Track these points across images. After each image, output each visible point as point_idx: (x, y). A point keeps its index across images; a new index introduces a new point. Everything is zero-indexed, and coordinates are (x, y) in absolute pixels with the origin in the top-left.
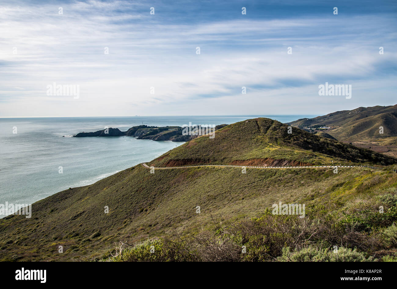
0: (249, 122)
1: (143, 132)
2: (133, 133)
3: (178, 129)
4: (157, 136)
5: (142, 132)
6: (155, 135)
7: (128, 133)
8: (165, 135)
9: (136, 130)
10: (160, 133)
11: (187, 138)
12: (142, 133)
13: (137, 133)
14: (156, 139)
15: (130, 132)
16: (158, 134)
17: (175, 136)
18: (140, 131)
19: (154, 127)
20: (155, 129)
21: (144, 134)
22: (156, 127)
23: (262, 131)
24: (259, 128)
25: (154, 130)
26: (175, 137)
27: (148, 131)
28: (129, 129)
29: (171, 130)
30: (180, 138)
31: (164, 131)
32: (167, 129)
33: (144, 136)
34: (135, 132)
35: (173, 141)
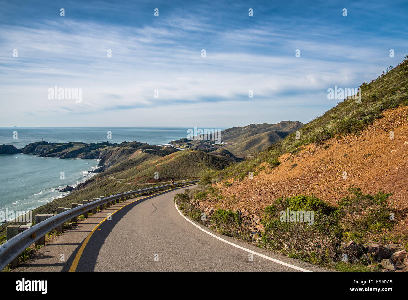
0: (191, 154)
1: (45, 149)
2: (31, 149)
3: (85, 146)
4: (62, 154)
5: (43, 148)
6: (61, 153)
7: (25, 150)
8: (72, 152)
9: (36, 147)
10: (65, 150)
11: (97, 156)
12: (43, 150)
13: (37, 150)
14: (63, 156)
15: (28, 148)
16: (64, 151)
17: (83, 153)
18: (40, 148)
19: (56, 143)
20: (58, 145)
21: (46, 151)
22: (59, 144)
23: (200, 160)
24: (198, 158)
25: (58, 147)
26: (84, 155)
27: (50, 147)
28: (27, 146)
29: (78, 147)
30: (90, 155)
31: (70, 148)
32: (71, 145)
33: (48, 153)
34: (34, 149)
35: (82, 158)
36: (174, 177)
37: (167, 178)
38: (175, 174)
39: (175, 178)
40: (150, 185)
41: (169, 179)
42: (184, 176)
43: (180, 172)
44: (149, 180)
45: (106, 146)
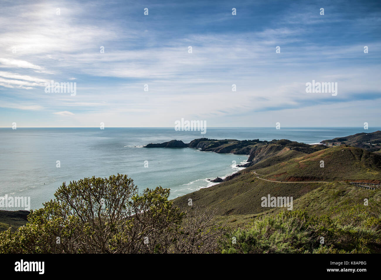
0: (344, 151)
1: (205, 145)
2: (195, 144)
3: (238, 143)
4: (218, 149)
5: (203, 144)
6: (217, 148)
7: (191, 145)
8: (226, 148)
9: (198, 143)
10: (220, 146)
11: (247, 152)
12: (204, 146)
13: (199, 145)
14: (219, 151)
15: (193, 144)
16: (220, 147)
17: (236, 149)
18: (202, 144)
19: (214, 140)
20: (216, 142)
21: (206, 146)
22: (216, 140)
23: (357, 158)
24: (354, 156)
25: (215, 143)
26: (236, 151)
27: (209, 143)
28: (192, 142)
29: (232, 143)
30: (241, 151)
31: (225, 144)
32: (226, 142)
33: (207, 148)
34: (197, 144)
35: (235, 154)
36: (320, 177)
37: (312, 177)
38: (323, 174)
39: (322, 178)
40: (291, 184)
41: (314, 179)
42: (334, 177)
43: (329, 171)
44: (289, 179)
45: (256, 144)
